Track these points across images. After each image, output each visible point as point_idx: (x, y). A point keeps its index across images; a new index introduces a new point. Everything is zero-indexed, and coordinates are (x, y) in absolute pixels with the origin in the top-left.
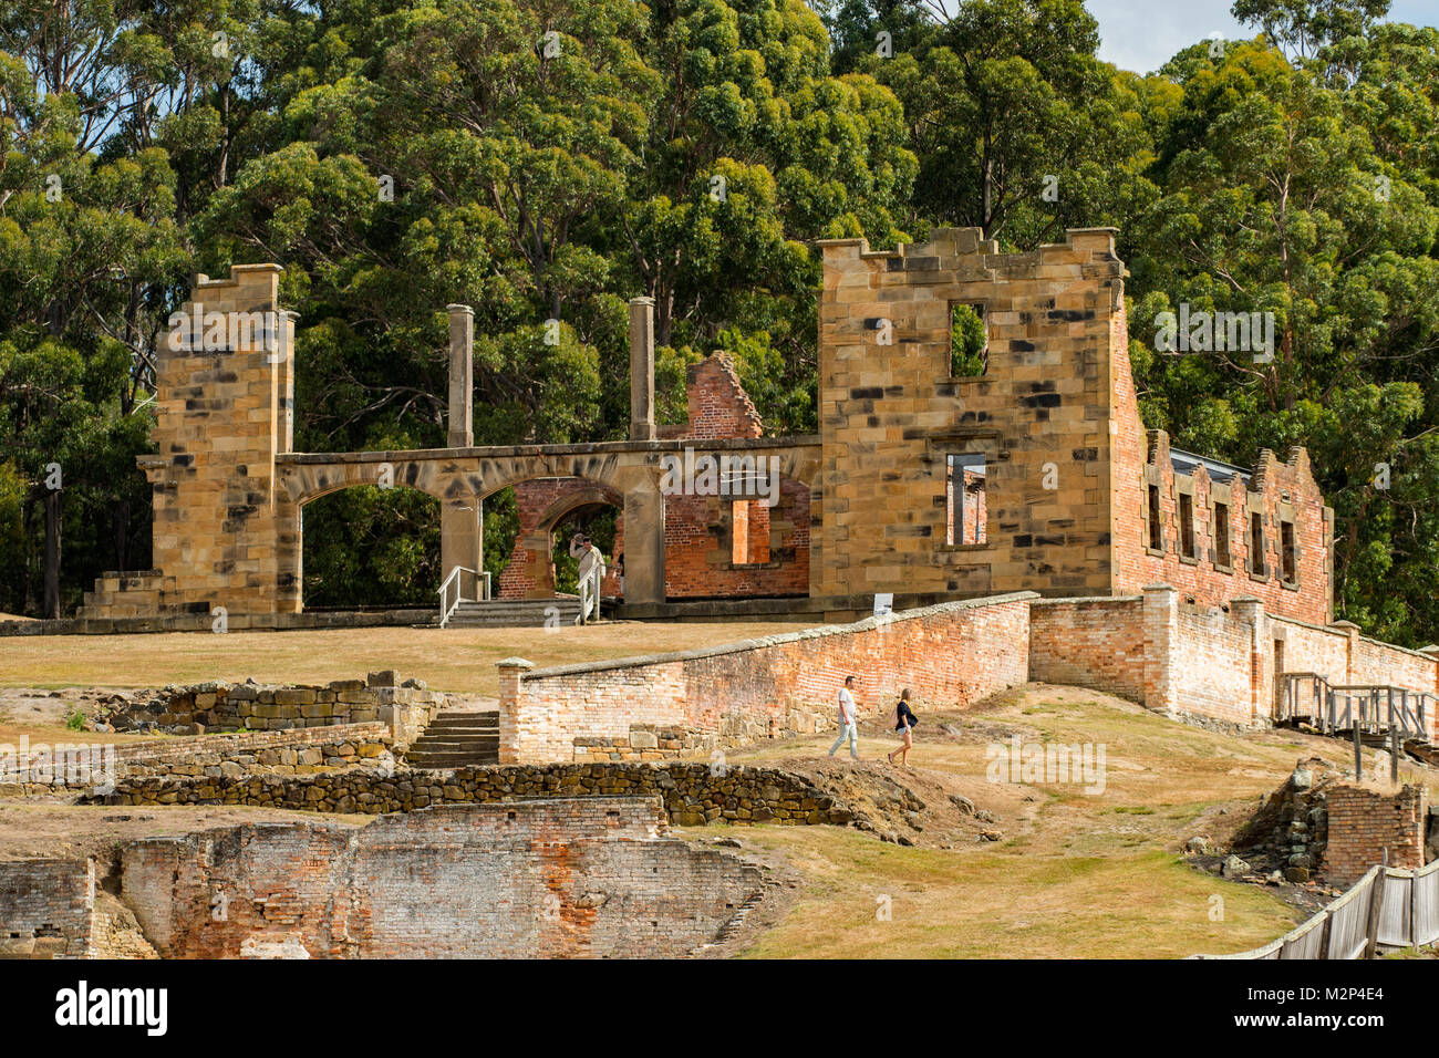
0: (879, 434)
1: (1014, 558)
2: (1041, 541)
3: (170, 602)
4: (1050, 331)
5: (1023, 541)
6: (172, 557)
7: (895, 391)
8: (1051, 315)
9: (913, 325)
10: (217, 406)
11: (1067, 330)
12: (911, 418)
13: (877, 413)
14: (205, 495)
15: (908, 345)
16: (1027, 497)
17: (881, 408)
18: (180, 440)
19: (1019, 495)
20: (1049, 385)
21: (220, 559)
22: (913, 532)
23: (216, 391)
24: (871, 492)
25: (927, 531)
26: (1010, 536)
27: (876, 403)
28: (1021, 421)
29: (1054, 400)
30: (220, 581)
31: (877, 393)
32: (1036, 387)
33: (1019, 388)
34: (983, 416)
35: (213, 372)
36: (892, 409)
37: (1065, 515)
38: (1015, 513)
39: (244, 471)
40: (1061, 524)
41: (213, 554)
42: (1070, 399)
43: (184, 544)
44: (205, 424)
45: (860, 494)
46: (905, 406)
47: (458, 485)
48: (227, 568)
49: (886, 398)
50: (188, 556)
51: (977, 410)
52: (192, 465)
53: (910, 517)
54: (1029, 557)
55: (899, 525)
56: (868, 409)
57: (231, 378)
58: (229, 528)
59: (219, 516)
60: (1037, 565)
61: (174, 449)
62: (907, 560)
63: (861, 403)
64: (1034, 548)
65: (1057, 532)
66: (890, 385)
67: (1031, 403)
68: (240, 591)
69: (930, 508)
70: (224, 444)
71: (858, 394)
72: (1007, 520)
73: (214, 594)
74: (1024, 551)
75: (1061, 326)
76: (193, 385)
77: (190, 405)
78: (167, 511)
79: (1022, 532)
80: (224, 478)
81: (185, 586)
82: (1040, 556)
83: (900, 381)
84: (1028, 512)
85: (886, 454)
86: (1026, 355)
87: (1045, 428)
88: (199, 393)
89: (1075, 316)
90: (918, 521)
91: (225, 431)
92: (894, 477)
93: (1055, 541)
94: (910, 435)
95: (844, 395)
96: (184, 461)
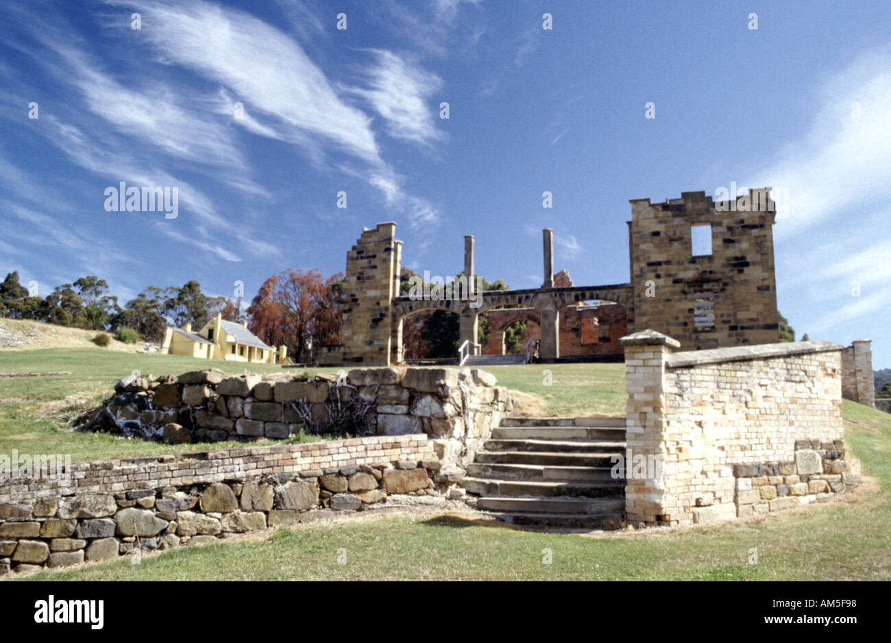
0: (661, 282)
1: (730, 336)
2: (742, 328)
3: (347, 357)
4: (742, 234)
5: (733, 328)
6: (350, 338)
7: (668, 262)
8: (742, 227)
9: (675, 234)
10: (369, 278)
11: (750, 234)
12: (676, 274)
13: (659, 272)
14: (362, 315)
15: (673, 242)
16: (734, 308)
17: (661, 270)
18: (354, 292)
19: (731, 307)
20: (743, 258)
21: (368, 339)
22: (679, 325)
23: (369, 272)
24: (657, 307)
25: (685, 324)
26: (727, 326)
27: (659, 268)
28: (731, 274)
29: (747, 264)
30: (368, 348)
31: (659, 264)
32: (736, 258)
33: (729, 259)
34: (711, 272)
35: (368, 265)
36: (667, 270)
37: (754, 316)
38: (729, 315)
39: (378, 304)
40: (752, 320)
41: (366, 337)
42: (754, 263)
43: (354, 333)
44: (364, 285)
45: (653, 308)
46: (673, 269)
47: (468, 308)
48: (370, 343)
49: (664, 267)
50: (355, 338)
51: (708, 270)
52: (359, 302)
53: (677, 318)
54: (737, 335)
55: (672, 321)
56: (655, 271)
57: (375, 267)
58: (372, 327)
59: (368, 322)
60: (741, 339)
61: (352, 296)
63: (652, 268)
64: (739, 331)
65: (750, 324)
66: (665, 259)
67: (735, 265)
68: (375, 352)
69: (687, 314)
70: (372, 293)
71: (650, 264)
72: (725, 318)
73: (365, 353)
74: (734, 332)
75: (748, 231)
76: (360, 270)
77: (359, 278)
78: (348, 320)
79: (733, 324)
80: (371, 307)
81: (354, 350)
82: (743, 335)
83: (670, 258)
84: (735, 315)
85: (666, 290)
86: (731, 245)
87: (743, 277)
88: (362, 273)
89: (754, 227)
90: (682, 320)
91: (371, 288)
92: (669, 300)
93: (751, 328)
94: (676, 282)
95: (643, 265)
96: (355, 300)
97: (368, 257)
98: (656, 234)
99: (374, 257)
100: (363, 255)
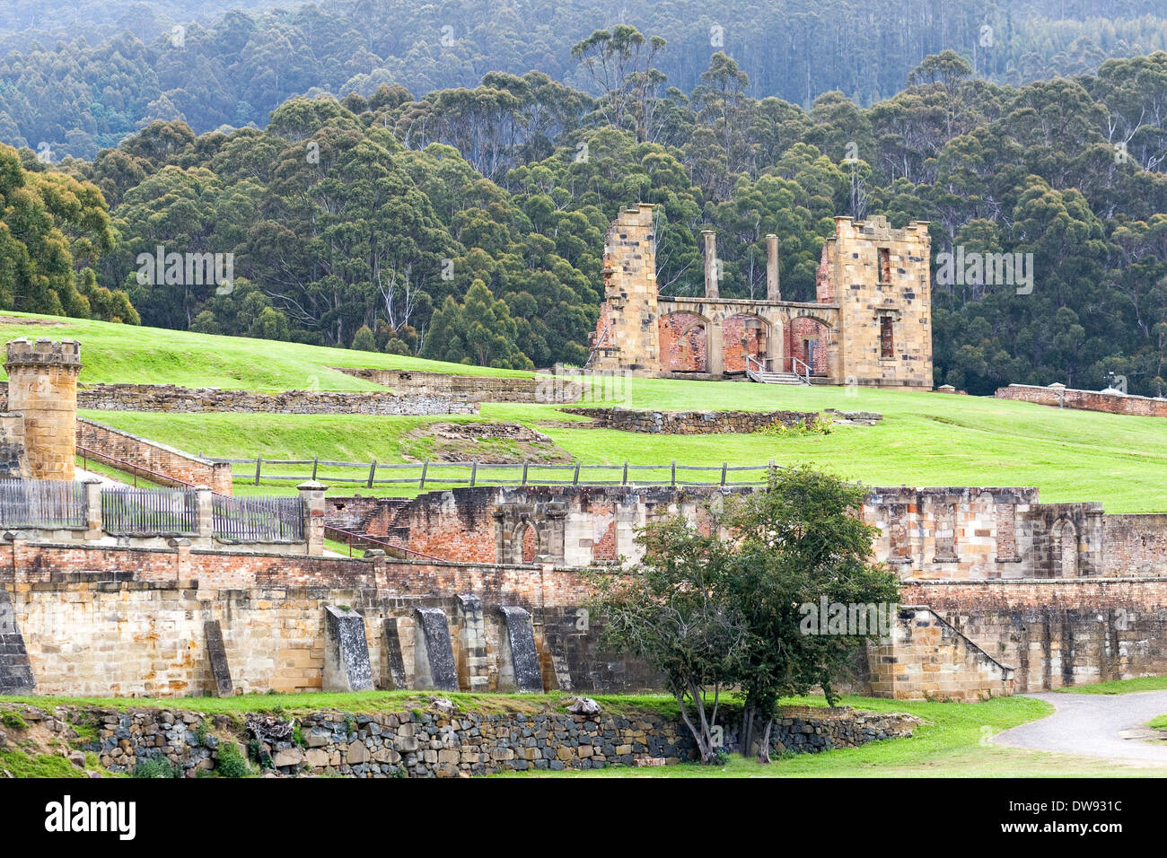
0: (859, 306)
1: (903, 365)
2: (911, 358)
3: (623, 363)
4: (910, 266)
5: (905, 357)
6: (623, 341)
7: (863, 287)
8: (909, 258)
9: (866, 257)
10: (634, 270)
11: (915, 266)
12: (869, 300)
14: (632, 314)
15: (866, 267)
16: (906, 338)
17: (860, 294)
18: (623, 286)
19: (904, 337)
20: (910, 289)
21: (640, 343)
22: (872, 351)
23: (634, 263)
25: (876, 351)
26: (901, 355)
27: (858, 292)
28: (903, 304)
29: (913, 296)
31: (858, 287)
32: (907, 290)
33: (902, 290)
34: (891, 301)
35: (633, 254)
36: (863, 295)
37: (918, 347)
38: (903, 345)
39: (647, 302)
40: (916, 351)
43: (627, 336)
44: (632, 278)
45: (855, 332)
46: (867, 294)
47: (717, 315)
49: (861, 290)
50: (629, 341)
51: (889, 298)
52: (628, 298)
53: (870, 344)
54: (907, 364)
55: (867, 347)
56: (856, 295)
57: (640, 257)
58: (643, 330)
59: (639, 323)
60: (910, 368)
61: (621, 290)
62: (870, 363)
63: (853, 291)
64: (908, 361)
65: (916, 354)
66: (862, 283)
67: (906, 296)
68: (648, 360)
69: (877, 340)
70: (639, 289)
71: (853, 287)
72: (900, 347)
73: (638, 361)
74: (906, 362)
75: (914, 263)
76: (626, 259)
77: (625, 269)
80: (640, 305)
81: (628, 356)
82: (911, 364)
83: (865, 282)
84: (907, 345)
85: (862, 315)
86: (902, 275)
87: (910, 308)
88: (628, 264)
89: (918, 260)
90: (873, 347)
91: (638, 284)
92: (865, 325)
93: (915, 359)
94: (869, 307)
95: (849, 287)
96: (624, 295)
97: (633, 244)
98: (856, 256)
99: (637, 244)
100: (626, 240)
